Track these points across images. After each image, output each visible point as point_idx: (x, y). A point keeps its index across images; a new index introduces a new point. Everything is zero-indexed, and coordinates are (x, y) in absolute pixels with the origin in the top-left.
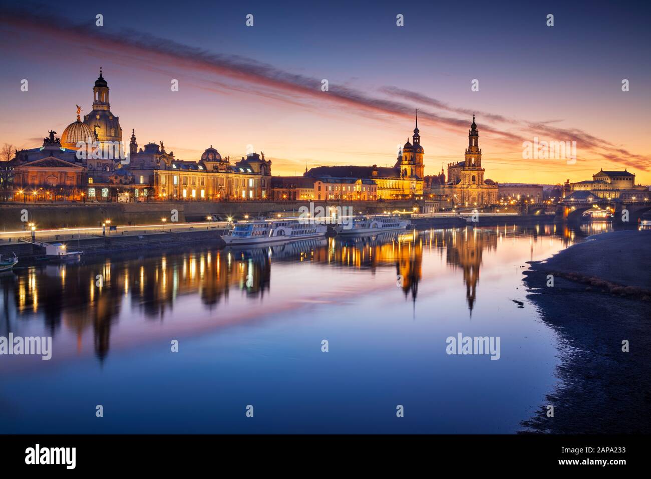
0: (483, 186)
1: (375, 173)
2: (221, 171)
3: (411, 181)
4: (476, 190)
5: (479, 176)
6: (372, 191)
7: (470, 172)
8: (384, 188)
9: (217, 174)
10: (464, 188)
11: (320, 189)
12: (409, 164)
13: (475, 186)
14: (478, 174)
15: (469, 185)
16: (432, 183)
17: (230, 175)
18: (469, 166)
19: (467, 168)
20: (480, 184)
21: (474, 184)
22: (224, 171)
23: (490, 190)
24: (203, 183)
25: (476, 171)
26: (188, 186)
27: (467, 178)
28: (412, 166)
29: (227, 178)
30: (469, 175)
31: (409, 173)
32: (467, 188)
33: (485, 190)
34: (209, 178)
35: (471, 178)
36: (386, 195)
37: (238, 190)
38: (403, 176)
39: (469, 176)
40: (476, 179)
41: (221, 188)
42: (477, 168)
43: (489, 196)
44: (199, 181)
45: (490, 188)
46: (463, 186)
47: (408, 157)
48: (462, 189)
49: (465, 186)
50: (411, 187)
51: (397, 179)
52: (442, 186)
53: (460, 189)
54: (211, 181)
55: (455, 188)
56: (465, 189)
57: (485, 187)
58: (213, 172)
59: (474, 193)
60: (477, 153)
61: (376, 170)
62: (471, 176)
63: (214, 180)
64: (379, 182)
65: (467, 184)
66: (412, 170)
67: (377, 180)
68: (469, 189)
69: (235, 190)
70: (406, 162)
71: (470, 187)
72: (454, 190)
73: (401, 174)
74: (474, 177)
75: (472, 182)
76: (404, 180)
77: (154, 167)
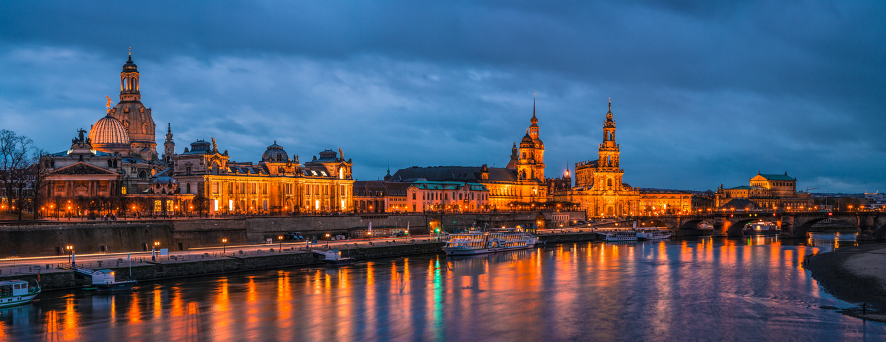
0: (622, 193)
1: (485, 175)
2: (289, 175)
3: (532, 187)
4: (613, 197)
5: (616, 179)
6: (483, 199)
7: (605, 174)
8: (497, 195)
9: (283, 180)
10: (597, 195)
11: (414, 197)
12: (529, 163)
13: (610, 192)
14: (615, 177)
15: (604, 191)
16: (555, 189)
17: (301, 181)
18: (604, 166)
19: (601, 169)
20: (618, 189)
21: (610, 189)
22: (292, 175)
23: (630, 198)
24: (265, 192)
25: (613, 173)
26: (246, 195)
27: (602, 181)
28: (533, 166)
29: (297, 184)
30: (604, 177)
31: (529, 176)
32: (601, 195)
33: (624, 197)
34: (273, 185)
35: (607, 182)
36: (500, 203)
37: (310, 200)
38: (521, 179)
39: (604, 180)
40: (613, 183)
41: (289, 197)
42: (614, 169)
43: (629, 205)
44: (260, 188)
45: (630, 195)
46: (596, 192)
47: (527, 154)
48: (595, 197)
49: (599, 193)
50: (532, 193)
51: (514, 184)
52: (569, 193)
53: (592, 197)
54: (276, 188)
55: (586, 194)
56: (599, 196)
57: (625, 193)
58: (278, 176)
59: (610, 202)
60: (613, 149)
61: (487, 172)
62: (607, 179)
63: (280, 187)
64: (490, 187)
65: (602, 189)
66: (533, 172)
67: (487, 185)
68: (605, 197)
69: (306, 200)
70: (524, 161)
71: (605, 194)
72: (584, 197)
73: (519, 177)
74: (610, 180)
75: (607, 188)
76: (522, 184)
77: (204, 172)
